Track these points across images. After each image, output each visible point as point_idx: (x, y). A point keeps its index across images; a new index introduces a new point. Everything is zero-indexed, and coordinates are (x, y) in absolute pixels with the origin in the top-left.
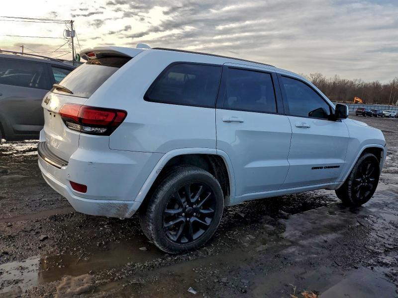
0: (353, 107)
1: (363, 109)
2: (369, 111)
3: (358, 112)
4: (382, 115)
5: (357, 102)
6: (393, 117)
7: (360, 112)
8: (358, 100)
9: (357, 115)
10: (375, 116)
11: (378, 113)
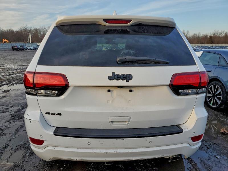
0: (5, 45)
1: (16, 46)
2: (20, 47)
3: (14, 48)
4: (27, 49)
5: (5, 42)
6: (32, 49)
7: (15, 48)
8: (6, 40)
9: (13, 50)
10: (23, 50)
11: (24, 48)
